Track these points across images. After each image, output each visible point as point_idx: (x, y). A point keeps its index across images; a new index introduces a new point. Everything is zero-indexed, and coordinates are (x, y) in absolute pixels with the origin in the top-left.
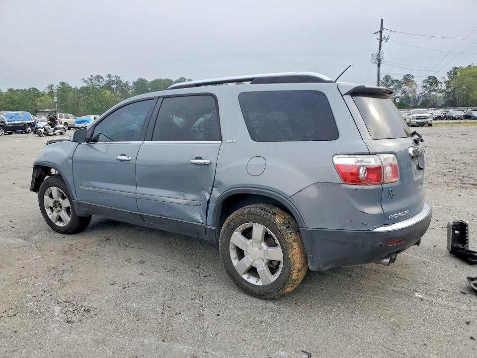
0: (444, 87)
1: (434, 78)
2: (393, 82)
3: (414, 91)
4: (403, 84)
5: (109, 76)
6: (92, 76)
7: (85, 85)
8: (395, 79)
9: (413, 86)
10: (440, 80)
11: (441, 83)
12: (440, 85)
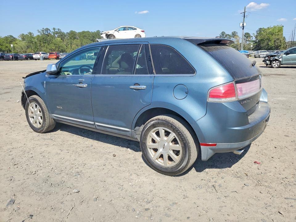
0: (254, 39)
1: (248, 34)
2: (226, 35)
3: (238, 41)
4: (232, 37)
5: (54, 29)
6: (43, 28)
7: (39, 34)
8: (228, 34)
9: (238, 38)
10: (251, 35)
11: (252, 37)
12: (251, 38)
